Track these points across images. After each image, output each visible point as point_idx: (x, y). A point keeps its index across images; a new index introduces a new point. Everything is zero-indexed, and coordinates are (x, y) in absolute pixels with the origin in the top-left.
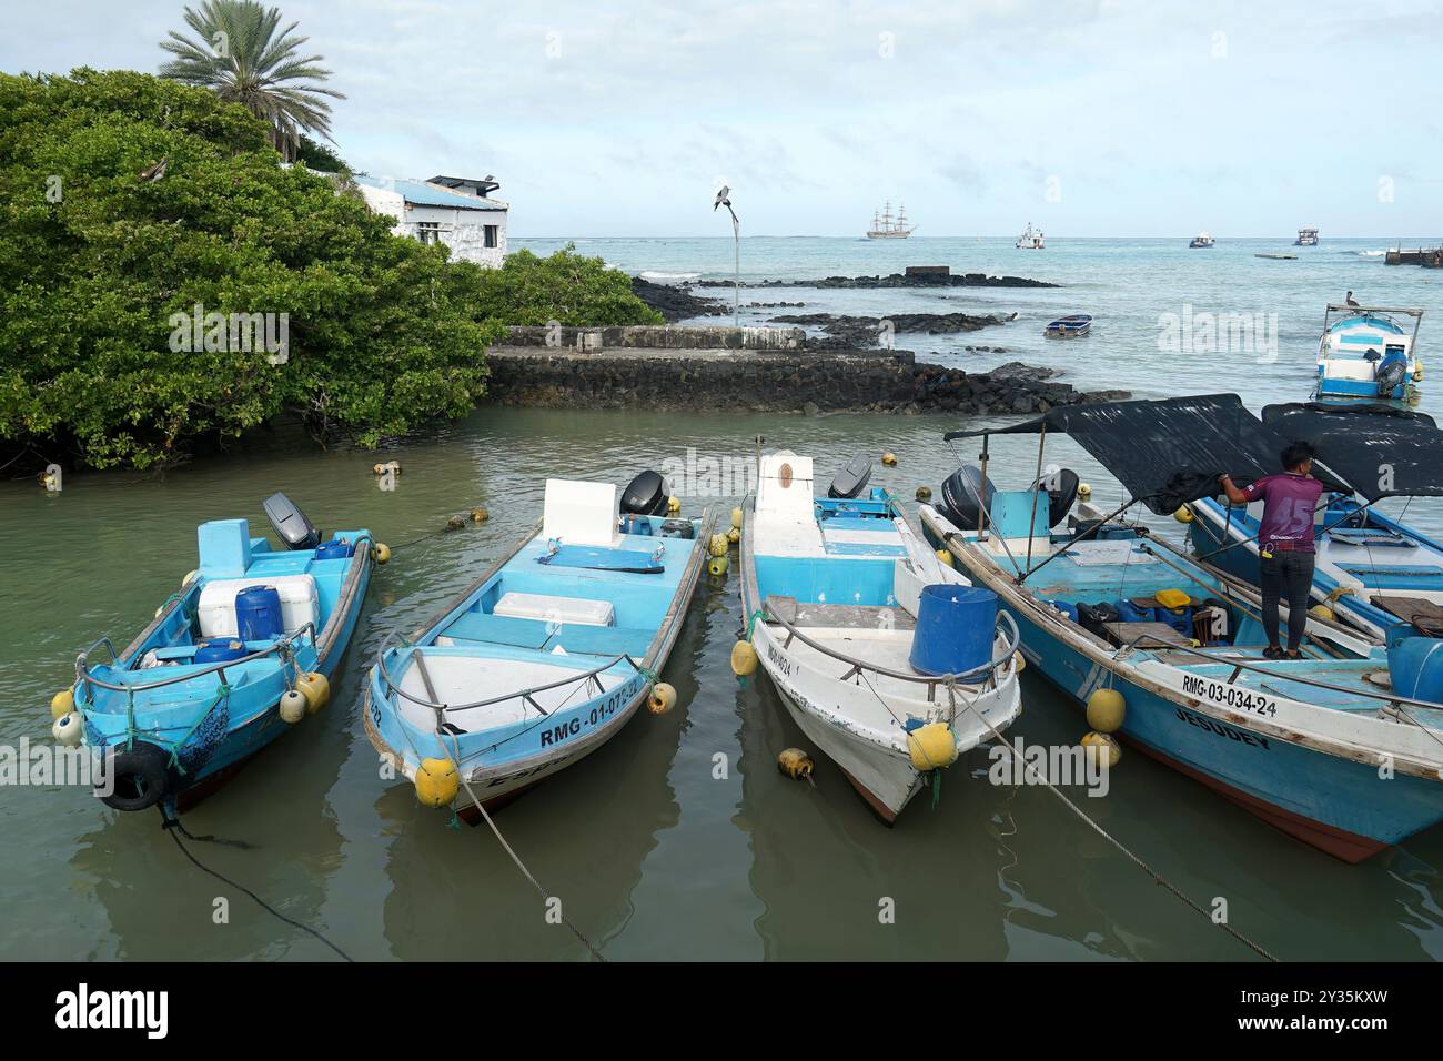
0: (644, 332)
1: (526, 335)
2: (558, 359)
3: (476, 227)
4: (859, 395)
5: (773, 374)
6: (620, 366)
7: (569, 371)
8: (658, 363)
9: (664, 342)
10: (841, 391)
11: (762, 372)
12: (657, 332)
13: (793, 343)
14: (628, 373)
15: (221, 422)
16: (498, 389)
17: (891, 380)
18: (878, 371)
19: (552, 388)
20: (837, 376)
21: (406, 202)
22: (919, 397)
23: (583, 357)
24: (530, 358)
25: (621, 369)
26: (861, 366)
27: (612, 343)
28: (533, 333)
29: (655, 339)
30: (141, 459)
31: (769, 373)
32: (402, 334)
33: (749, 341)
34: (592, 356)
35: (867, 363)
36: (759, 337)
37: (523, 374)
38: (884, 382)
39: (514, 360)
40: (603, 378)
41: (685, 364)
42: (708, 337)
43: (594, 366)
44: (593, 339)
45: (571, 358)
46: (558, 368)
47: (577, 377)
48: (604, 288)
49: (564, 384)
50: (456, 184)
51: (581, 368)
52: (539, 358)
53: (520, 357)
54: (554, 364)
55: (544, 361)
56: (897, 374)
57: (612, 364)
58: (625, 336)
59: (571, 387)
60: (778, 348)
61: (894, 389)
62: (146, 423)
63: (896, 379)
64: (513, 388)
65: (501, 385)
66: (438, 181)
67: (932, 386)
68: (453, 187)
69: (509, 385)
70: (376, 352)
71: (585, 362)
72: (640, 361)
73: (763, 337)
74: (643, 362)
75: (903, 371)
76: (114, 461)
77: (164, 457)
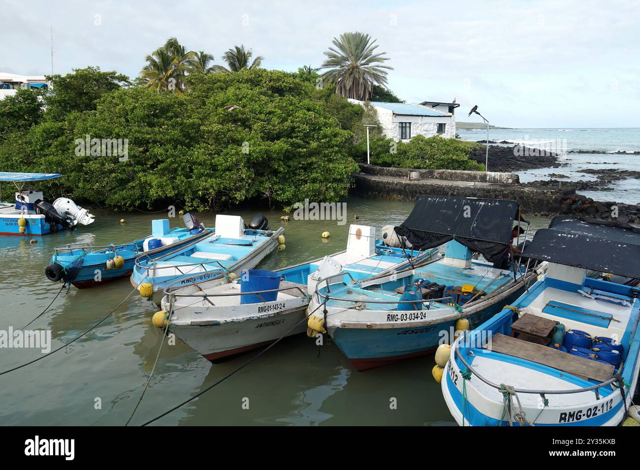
0: (444, 172)
1: (395, 172)
2: (399, 183)
3: (432, 124)
4: (532, 208)
5: (490, 195)
6: (424, 187)
7: (402, 188)
8: (439, 187)
9: (452, 178)
10: (523, 205)
11: (485, 194)
12: (449, 173)
13: (510, 181)
14: (426, 191)
15: (230, 198)
16: (375, 194)
17: (548, 201)
18: (542, 197)
19: (395, 195)
20: (521, 198)
21: (394, 114)
22: (563, 210)
23: (408, 182)
24: (387, 182)
25: (424, 188)
26: (533, 194)
27: (430, 177)
28: (398, 171)
29: (448, 176)
30: (201, 209)
31: (488, 194)
32: (314, 168)
33: (490, 179)
34: (412, 182)
35: (536, 192)
36: (494, 177)
37: (385, 189)
38: (545, 202)
39: (382, 182)
40: (416, 192)
41: (451, 188)
42: (471, 176)
43: (413, 186)
44: (414, 175)
45: (404, 182)
46: (398, 187)
47: (405, 191)
48: (447, 152)
49: (400, 194)
50: (435, 105)
51: (407, 187)
52: (391, 182)
53: (384, 181)
54: (397, 184)
55: (393, 183)
56: (551, 199)
57: (420, 186)
58: (435, 174)
59: (403, 195)
60: (503, 183)
61: (550, 206)
62: (204, 195)
63: (551, 201)
64: (381, 194)
65: (377, 193)
66: (425, 104)
67: (574, 206)
68: (433, 107)
69: (379, 193)
70: (299, 175)
71: (409, 185)
72: (432, 186)
73: (496, 177)
74: (433, 186)
75: (555, 197)
76: (191, 208)
77: (208, 209)
